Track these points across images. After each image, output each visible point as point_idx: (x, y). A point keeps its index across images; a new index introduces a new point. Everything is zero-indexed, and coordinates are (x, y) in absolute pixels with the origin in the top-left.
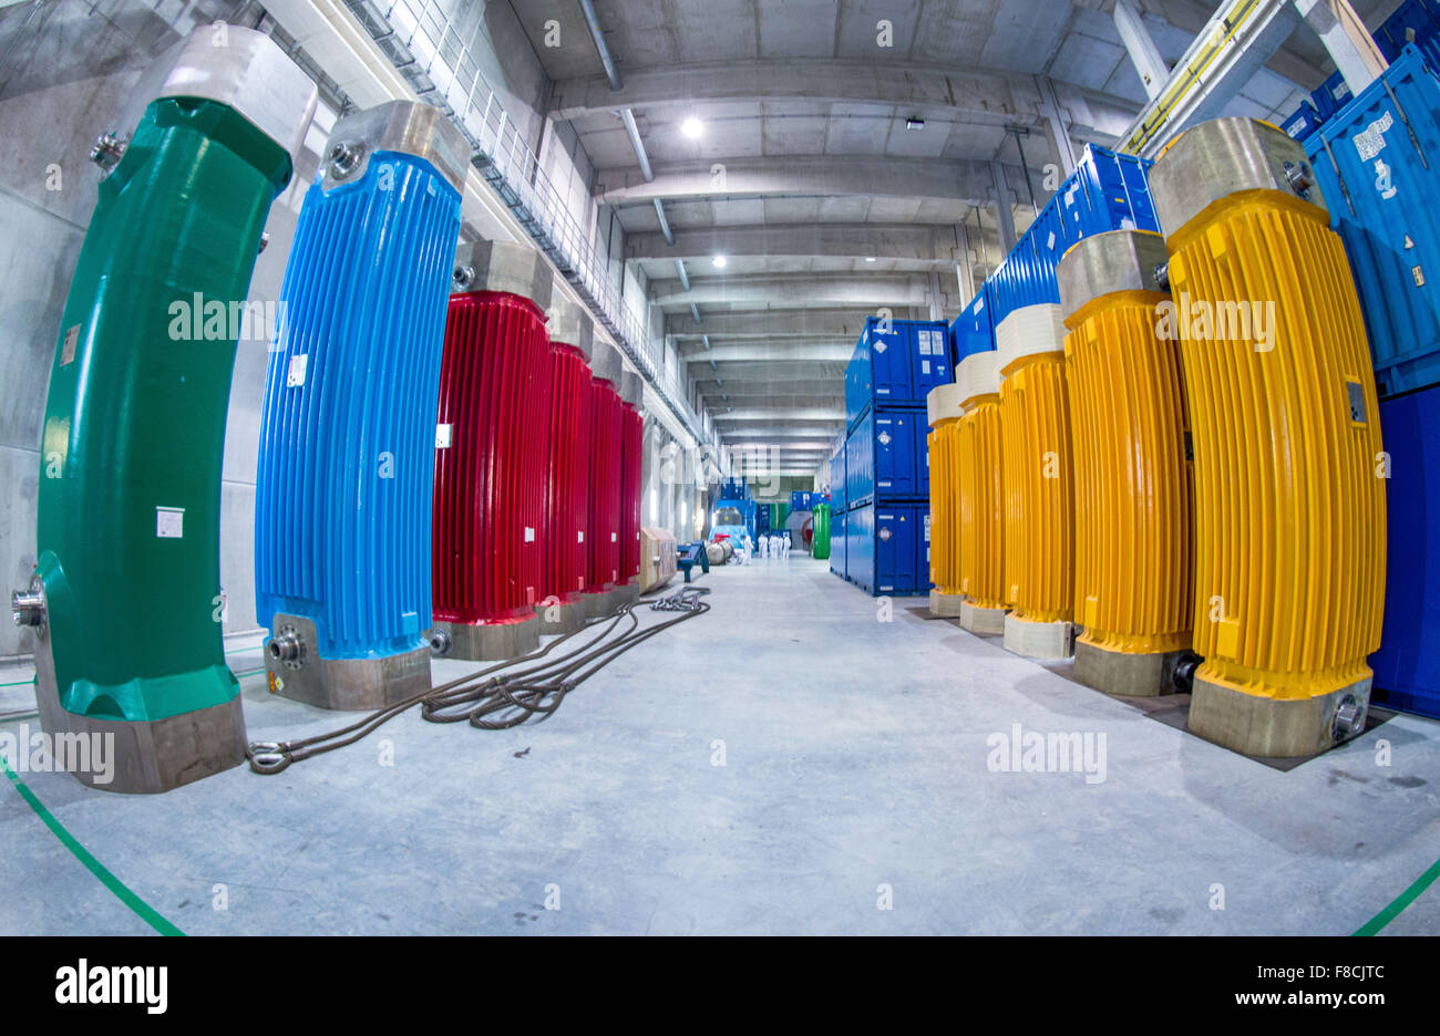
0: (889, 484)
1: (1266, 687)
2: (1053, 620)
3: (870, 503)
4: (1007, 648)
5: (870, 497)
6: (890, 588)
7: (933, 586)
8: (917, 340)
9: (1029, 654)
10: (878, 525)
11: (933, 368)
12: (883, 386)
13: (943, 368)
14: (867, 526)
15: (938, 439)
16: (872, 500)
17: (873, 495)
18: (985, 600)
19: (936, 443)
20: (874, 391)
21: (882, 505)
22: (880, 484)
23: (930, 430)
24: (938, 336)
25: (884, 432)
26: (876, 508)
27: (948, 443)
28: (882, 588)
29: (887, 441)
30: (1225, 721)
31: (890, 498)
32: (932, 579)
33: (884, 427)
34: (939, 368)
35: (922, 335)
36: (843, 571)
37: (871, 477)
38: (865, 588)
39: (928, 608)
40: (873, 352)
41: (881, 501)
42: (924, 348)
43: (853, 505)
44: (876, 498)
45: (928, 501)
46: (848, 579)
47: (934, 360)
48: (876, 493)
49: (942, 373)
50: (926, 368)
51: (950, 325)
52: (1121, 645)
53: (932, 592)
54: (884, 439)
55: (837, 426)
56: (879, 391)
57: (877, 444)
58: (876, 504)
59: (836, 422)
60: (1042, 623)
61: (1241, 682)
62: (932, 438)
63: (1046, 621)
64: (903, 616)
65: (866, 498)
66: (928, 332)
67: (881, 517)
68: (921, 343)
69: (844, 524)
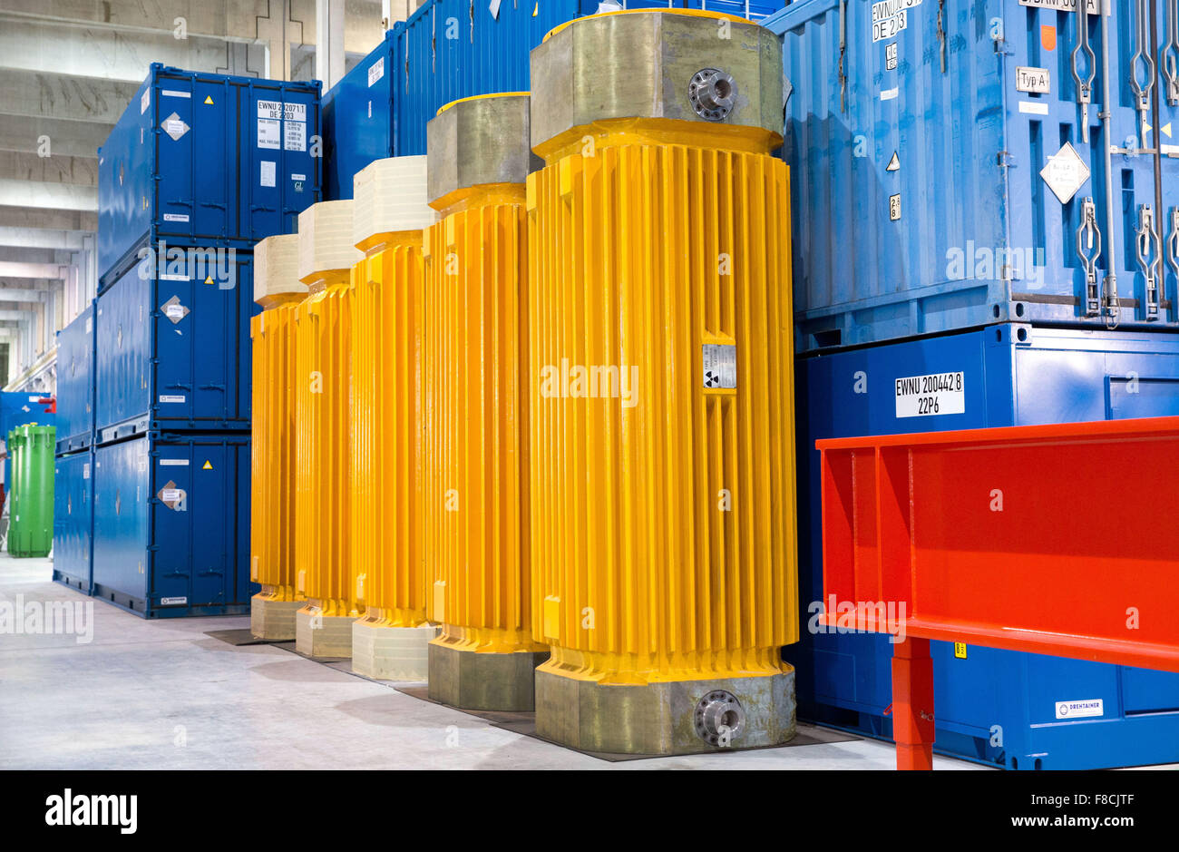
0: (181, 399)
1: (596, 671)
2: (418, 623)
3: (142, 435)
4: (357, 672)
5: (143, 423)
6: (184, 601)
7: (256, 588)
8: (253, 119)
9: (383, 676)
10: (158, 478)
11: (282, 175)
12: (176, 207)
13: (302, 177)
14: (135, 475)
15: (268, 328)
16: (145, 428)
17: (147, 418)
18: (333, 603)
19: (263, 334)
20: (157, 216)
21: (165, 437)
22: (164, 399)
23: (258, 309)
24: (299, 112)
25: (175, 299)
26: (155, 444)
27: (285, 335)
28: (166, 601)
29: (181, 315)
30: (561, 714)
31: (184, 425)
32: (254, 576)
33: (174, 288)
34: (295, 177)
35: (266, 111)
36: (85, 576)
37: (147, 385)
38: (131, 605)
39: (249, 630)
40: (160, 136)
41: (163, 431)
42: (267, 135)
43: (108, 436)
44: (153, 425)
45: (249, 432)
46: (96, 591)
47: (285, 160)
48: (154, 416)
49: (299, 188)
50: (268, 174)
51: (324, 91)
52: (477, 643)
53: (257, 600)
54: (175, 311)
55: (77, 227)
56: (168, 217)
57: (157, 317)
58: (154, 436)
59: (76, 218)
60: (401, 628)
61: (573, 668)
62: (260, 325)
63: (407, 626)
64: (197, 643)
65: (137, 423)
66: (278, 104)
67: (163, 462)
68: (261, 126)
69: (87, 474)
